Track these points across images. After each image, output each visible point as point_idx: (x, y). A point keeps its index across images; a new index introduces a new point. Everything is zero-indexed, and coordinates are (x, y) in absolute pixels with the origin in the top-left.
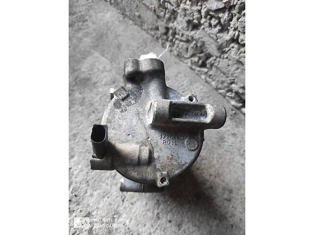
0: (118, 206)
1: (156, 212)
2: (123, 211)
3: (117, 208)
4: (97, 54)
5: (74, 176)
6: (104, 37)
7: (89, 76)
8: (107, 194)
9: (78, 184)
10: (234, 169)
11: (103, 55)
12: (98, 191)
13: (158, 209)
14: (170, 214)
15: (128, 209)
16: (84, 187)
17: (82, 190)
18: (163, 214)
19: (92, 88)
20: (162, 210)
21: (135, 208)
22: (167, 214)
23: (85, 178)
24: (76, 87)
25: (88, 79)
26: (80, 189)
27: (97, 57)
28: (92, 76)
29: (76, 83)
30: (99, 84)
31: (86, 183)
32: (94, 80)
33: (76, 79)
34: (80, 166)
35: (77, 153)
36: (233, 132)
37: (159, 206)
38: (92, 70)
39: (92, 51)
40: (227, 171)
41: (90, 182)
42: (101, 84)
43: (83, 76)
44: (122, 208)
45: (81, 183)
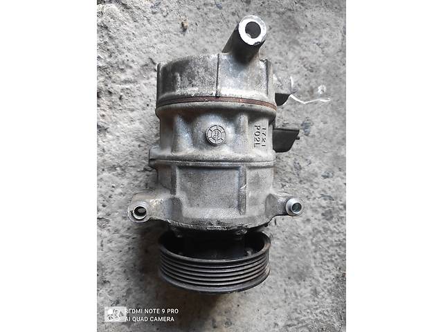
0: (133, 167)
2: (130, 176)
3: (131, 167)
5: (147, 81)
7: (303, 27)
8: (143, 142)
9: (138, 93)
10: (263, 315)
12: (142, 127)
15: (137, 183)
16: (138, 104)
17: (132, 104)
19: (288, 42)
24: (278, 16)
25: (297, 30)
26: (133, 98)
28: (304, 33)
29: (283, 13)
30: (298, 48)
31: (144, 103)
33: (290, 10)
36: (319, 289)
38: (315, 28)
40: (257, 305)
42: (300, 52)
43: (298, 18)
44: (134, 173)
45: (141, 96)
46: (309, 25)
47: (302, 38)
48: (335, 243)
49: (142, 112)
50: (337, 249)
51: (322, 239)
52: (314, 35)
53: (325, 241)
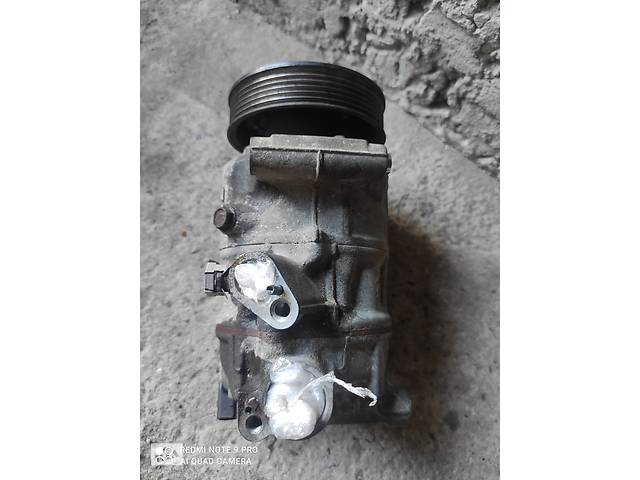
0: (260, 463)
1: (353, 468)
2: (271, 474)
3: (258, 467)
4: (182, 97)
6: (197, 58)
7: (167, 149)
8: (230, 434)
9: (158, 415)
11: (198, 99)
12: (208, 428)
13: (357, 461)
14: (388, 471)
15: (284, 467)
16: (172, 421)
17: (169, 430)
18: (371, 473)
19: (178, 176)
20: (368, 462)
21: (301, 464)
22: (382, 472)
23: (174, 396)
25: (167, 157)
26: (162, 426)
27: (184, 105)
28: (176, 149)
30: (192, 166)
31: (176, 411)
32: (181, 157)
34: (160, 370)
35: (148, 339)
37: (359, 454)
38: (174, 134)
39: (172, 90)
41: (185, 406)
42: (198, 166)
44: (268, 466)
45: (163, 412)
46: (167, 140)
47: (181, 155)
48: (466, 214)
49: (187, 419)
50: (475, 213)
51: (455, 228)
52: (184, 140)
53: (459, 225)
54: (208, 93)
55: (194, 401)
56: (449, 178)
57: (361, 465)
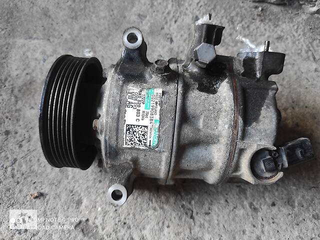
0: (190, 230)
1: (246, 203)
2: (200, 233)
3: (191, 233)
4: (20, 41)
5: (100, 228)
6: (15, 13)
7: (29, 77)
10: (309, 83)
11: (31, 38)
12: (148, 227)
13: (246, 199)
14: (267, 194)
15: (206, 225)
16: (124, 235)
18: (258, 201)
20: (253, 196)
21: (215, 217)
22: (264, 197)
23: (117, 220)
24: (19, 102)
25: (31, 82)
27: (24, 45)
28: (34, 75)
29: (16, 97)
31: (123, 227)
33: (12, 91)
34: (99, 209)
35: (82, 195)
36: (275, 36)
37: (245, 194)
38: (28, 66)
39: (11, 41)
40: (302, 90)
41: (127, 221)
43: (20, 83)
44: (197, 229)
45: (116, 232)
46: (26, 72)
47: (40, 76)
48: (231, 26)
49: (133, 228)
50: (236, 23)
51: (229, 38)
52: (36, 66)
53: (231, 35)
54: (35, 32)
55: (131, 215)
56: (211, 11)
57: (250, 200)
